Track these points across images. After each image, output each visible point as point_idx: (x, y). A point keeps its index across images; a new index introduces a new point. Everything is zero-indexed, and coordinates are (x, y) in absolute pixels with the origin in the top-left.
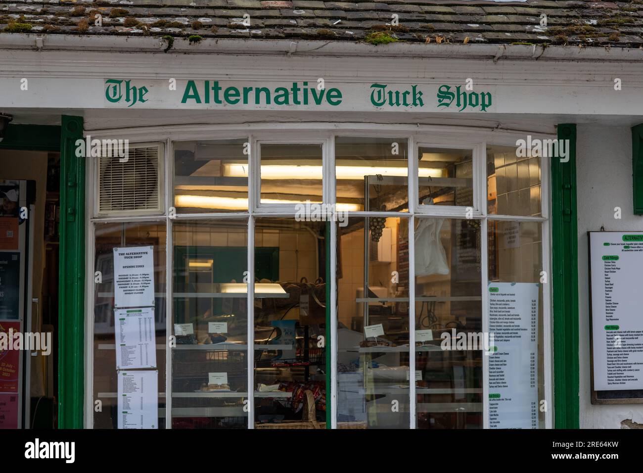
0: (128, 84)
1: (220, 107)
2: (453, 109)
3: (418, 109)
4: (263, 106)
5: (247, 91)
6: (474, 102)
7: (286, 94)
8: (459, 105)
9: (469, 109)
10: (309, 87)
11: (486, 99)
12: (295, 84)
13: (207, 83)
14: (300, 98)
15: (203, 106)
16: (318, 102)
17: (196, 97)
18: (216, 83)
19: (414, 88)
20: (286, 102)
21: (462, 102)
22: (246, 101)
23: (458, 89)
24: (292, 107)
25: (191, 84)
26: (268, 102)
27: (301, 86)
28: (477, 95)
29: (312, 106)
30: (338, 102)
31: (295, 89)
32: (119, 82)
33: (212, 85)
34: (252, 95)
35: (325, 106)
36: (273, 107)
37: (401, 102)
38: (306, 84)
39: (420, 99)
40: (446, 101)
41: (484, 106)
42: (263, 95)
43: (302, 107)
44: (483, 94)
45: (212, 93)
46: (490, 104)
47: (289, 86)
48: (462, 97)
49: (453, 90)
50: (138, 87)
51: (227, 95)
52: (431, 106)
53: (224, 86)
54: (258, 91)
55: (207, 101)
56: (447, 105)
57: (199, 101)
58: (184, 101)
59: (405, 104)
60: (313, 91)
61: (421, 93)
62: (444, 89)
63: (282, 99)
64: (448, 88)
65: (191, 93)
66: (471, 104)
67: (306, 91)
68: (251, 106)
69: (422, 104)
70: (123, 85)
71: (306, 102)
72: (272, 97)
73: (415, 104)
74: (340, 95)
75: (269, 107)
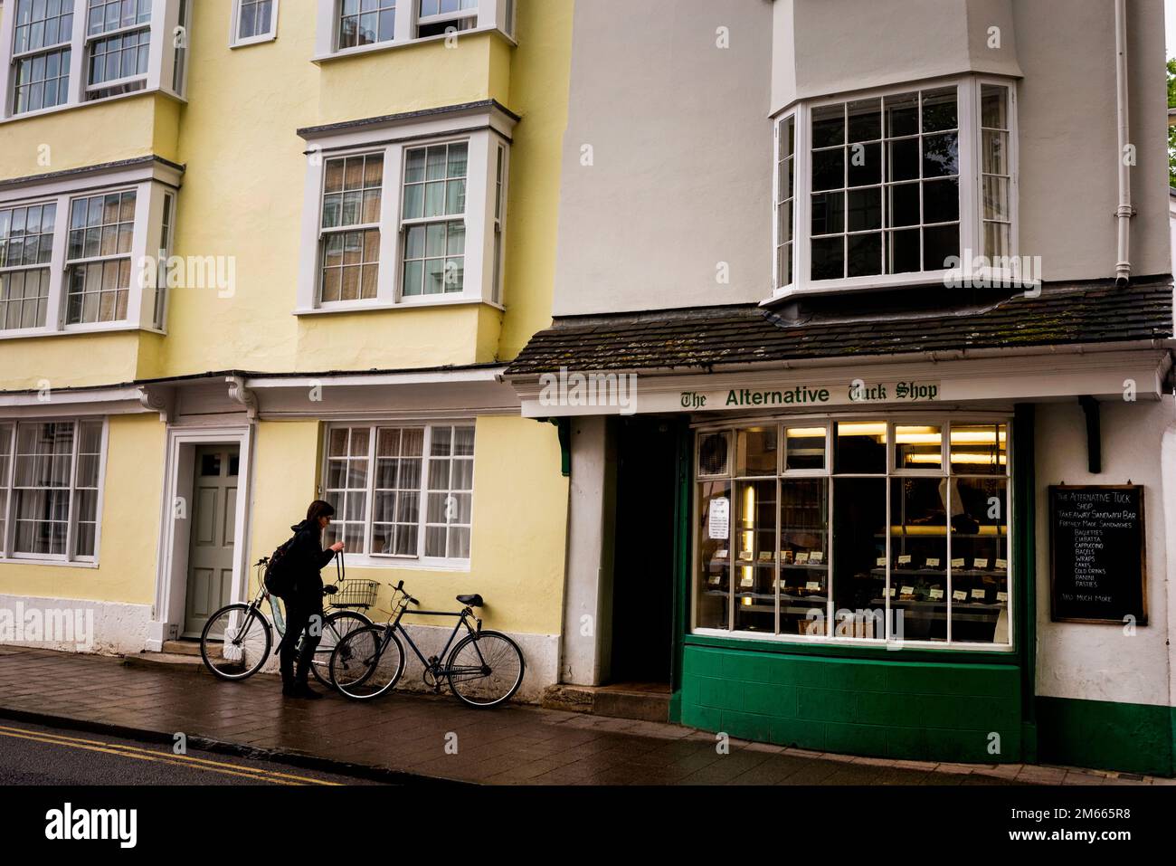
0: (694, 395)
1: (749, 407)
2: (908, 399)
3: (882, 401)
4: (777, 404)
5: (766, 395)
6: (923, 394)
7: (792, 396)
8: (912, 396)
9: (920, 399)
10: (807, 390)
11: (933, 390)
12: (798, 388)
13: (742, 391)
14: (801, 398)
15: (739, 407)
16: (813, 400)
17: (735, 401)
18: (747, 391)
19: (880, 386)
20: (792, 401)
21: (914, 394)
22: (766, 402)
23: (912, 384)
24: (796, 404)
25: (732, 392)
26: (780, 402)
27: (802, 389)
28: (926, 388)
29: (809, 403)
30: (827, 399)
31: (798, 392)
32: (689, 394)
33: (745, 392)
34: (770, 398)
35: (818, 402)
36: (784, 405)
37: (870, 396)
38: (805, 388)
39: (883, 394)
40: (902, 394)
41: (931, 396)
42: (777, 397)
43: (802, 404)
44: (930, 387)
45: (745, 397)
46: (935, 394)
47: (794, 390)
48: (914, 390)
49: (908, 385)
50: (700, 396)
51: (754, 399)
52: (892, 398)
53: (752, 393)
54: (774, 395)
55: (742, 403)
56: (903, 397)
57: (736, 404)
58: (727, 404)
59: (873, 398)
60: (810, 392)
61: (884, 389)
62: (901, 385)
63: (789, 399)
64: (904, 384)
65: (732, 398)
66: (921, 395)
67: (805, 392)
68: (770, 405)
69: (885, 397)
70: (692, 396)
71: (805, 400)
72: (783, 397)
73: (880, 397)
74: (827, 394)
75: (780, 405)
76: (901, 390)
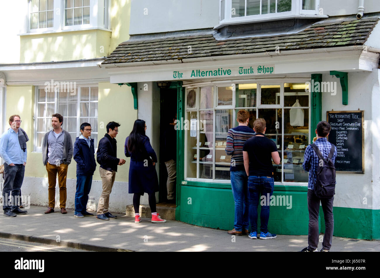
0: (178, 72)
1: (200, 78)
2: (262, 73)
3: (252, 74)
4: (211, 76)
5: (207, 72)
6: (268, 71)
7: (217, 73)
8: (263, 72)
9: (267, 73)
10: (222, 70)
11: (271, 69)
12: (219, 69)
13: (197, 70)
14: (220, 73)
15: (196, 78)
16: (225, 74)
17: (194, 75)
18: (199, 70)
19: (251, 67)
20: (217, 75)
21: (264, 71)
22: (206, 76)
23: (264, 67)
24: (218, 76)
25: (193, 71)
26: (212, 75)
27: (220, 69)
28: (269, 68)
30: (230, 74)
31: (219, 71)
32: (176, 72)
33: (198, 71)
34: (208, 73)
35: (227, 75)
36: (213, 76)
37: (247, 72)
38: (222, 69)
39: (252, 71)
40: (260, 71)
41: (271, 72)
42: (211, 73)
43: (221, 76)
44: (271, 68)
45: (198, 73)
46: (273, 71)
47: (217, 70)
48: (264, 69)
49: (262, 67)
50: (181, 73)
51: (202, 74)
52: (256, 73)
53: (201, 71)
54: (210, 72)
55: (197, 76)
56: (260, 72)
57: (195, 76)
58: (191, 76)
59: (248, 73)
60: (224, 71)
61: (253, 69)
62: (259, 67)
63: (215, 74)
64: (261, 67)
65: (193, 74)
66: (267, 71)
67: (222, 71)
68: (208, 77)
69: (253, 73)
70: (177, 73)
71: (222, 75)
72: (213, 73)
73: (251, 73)
74: (230, 72)
75: (212, 77)
76: (259, 69)
